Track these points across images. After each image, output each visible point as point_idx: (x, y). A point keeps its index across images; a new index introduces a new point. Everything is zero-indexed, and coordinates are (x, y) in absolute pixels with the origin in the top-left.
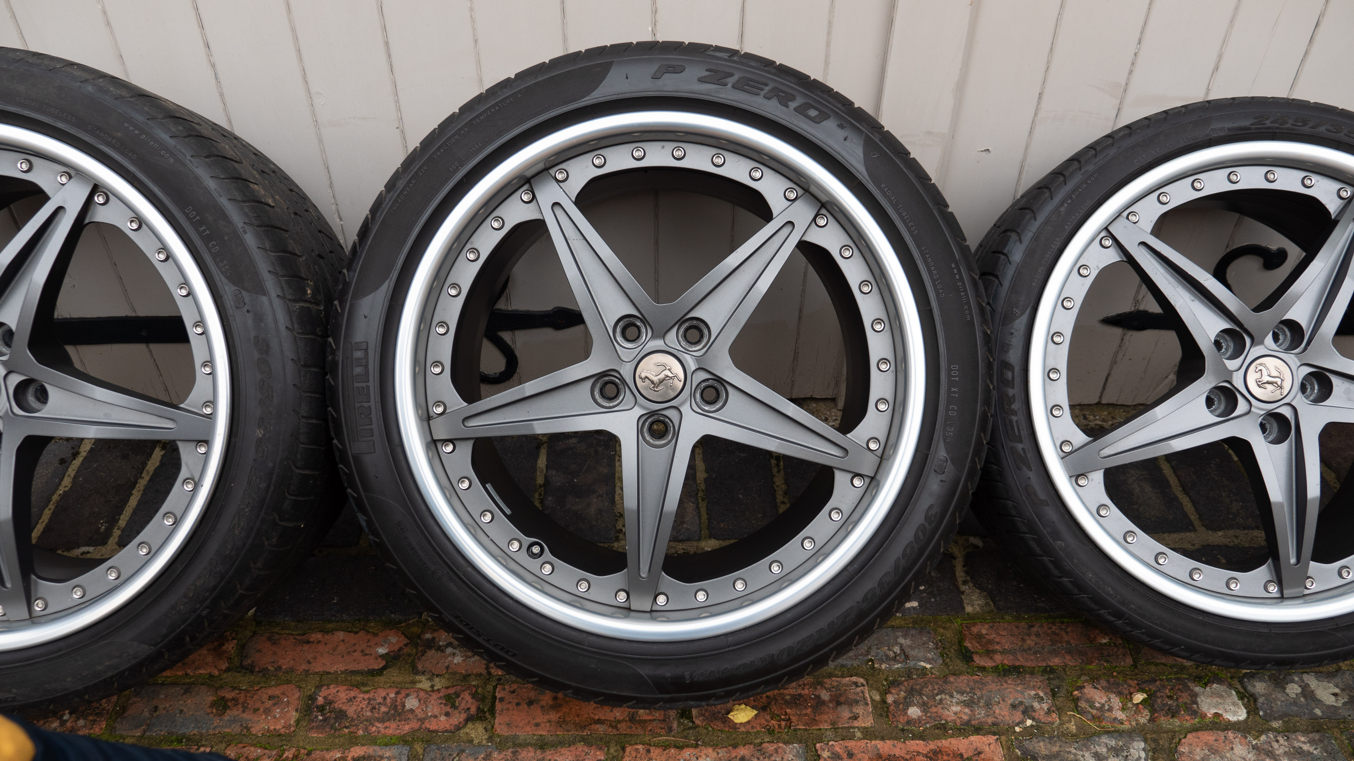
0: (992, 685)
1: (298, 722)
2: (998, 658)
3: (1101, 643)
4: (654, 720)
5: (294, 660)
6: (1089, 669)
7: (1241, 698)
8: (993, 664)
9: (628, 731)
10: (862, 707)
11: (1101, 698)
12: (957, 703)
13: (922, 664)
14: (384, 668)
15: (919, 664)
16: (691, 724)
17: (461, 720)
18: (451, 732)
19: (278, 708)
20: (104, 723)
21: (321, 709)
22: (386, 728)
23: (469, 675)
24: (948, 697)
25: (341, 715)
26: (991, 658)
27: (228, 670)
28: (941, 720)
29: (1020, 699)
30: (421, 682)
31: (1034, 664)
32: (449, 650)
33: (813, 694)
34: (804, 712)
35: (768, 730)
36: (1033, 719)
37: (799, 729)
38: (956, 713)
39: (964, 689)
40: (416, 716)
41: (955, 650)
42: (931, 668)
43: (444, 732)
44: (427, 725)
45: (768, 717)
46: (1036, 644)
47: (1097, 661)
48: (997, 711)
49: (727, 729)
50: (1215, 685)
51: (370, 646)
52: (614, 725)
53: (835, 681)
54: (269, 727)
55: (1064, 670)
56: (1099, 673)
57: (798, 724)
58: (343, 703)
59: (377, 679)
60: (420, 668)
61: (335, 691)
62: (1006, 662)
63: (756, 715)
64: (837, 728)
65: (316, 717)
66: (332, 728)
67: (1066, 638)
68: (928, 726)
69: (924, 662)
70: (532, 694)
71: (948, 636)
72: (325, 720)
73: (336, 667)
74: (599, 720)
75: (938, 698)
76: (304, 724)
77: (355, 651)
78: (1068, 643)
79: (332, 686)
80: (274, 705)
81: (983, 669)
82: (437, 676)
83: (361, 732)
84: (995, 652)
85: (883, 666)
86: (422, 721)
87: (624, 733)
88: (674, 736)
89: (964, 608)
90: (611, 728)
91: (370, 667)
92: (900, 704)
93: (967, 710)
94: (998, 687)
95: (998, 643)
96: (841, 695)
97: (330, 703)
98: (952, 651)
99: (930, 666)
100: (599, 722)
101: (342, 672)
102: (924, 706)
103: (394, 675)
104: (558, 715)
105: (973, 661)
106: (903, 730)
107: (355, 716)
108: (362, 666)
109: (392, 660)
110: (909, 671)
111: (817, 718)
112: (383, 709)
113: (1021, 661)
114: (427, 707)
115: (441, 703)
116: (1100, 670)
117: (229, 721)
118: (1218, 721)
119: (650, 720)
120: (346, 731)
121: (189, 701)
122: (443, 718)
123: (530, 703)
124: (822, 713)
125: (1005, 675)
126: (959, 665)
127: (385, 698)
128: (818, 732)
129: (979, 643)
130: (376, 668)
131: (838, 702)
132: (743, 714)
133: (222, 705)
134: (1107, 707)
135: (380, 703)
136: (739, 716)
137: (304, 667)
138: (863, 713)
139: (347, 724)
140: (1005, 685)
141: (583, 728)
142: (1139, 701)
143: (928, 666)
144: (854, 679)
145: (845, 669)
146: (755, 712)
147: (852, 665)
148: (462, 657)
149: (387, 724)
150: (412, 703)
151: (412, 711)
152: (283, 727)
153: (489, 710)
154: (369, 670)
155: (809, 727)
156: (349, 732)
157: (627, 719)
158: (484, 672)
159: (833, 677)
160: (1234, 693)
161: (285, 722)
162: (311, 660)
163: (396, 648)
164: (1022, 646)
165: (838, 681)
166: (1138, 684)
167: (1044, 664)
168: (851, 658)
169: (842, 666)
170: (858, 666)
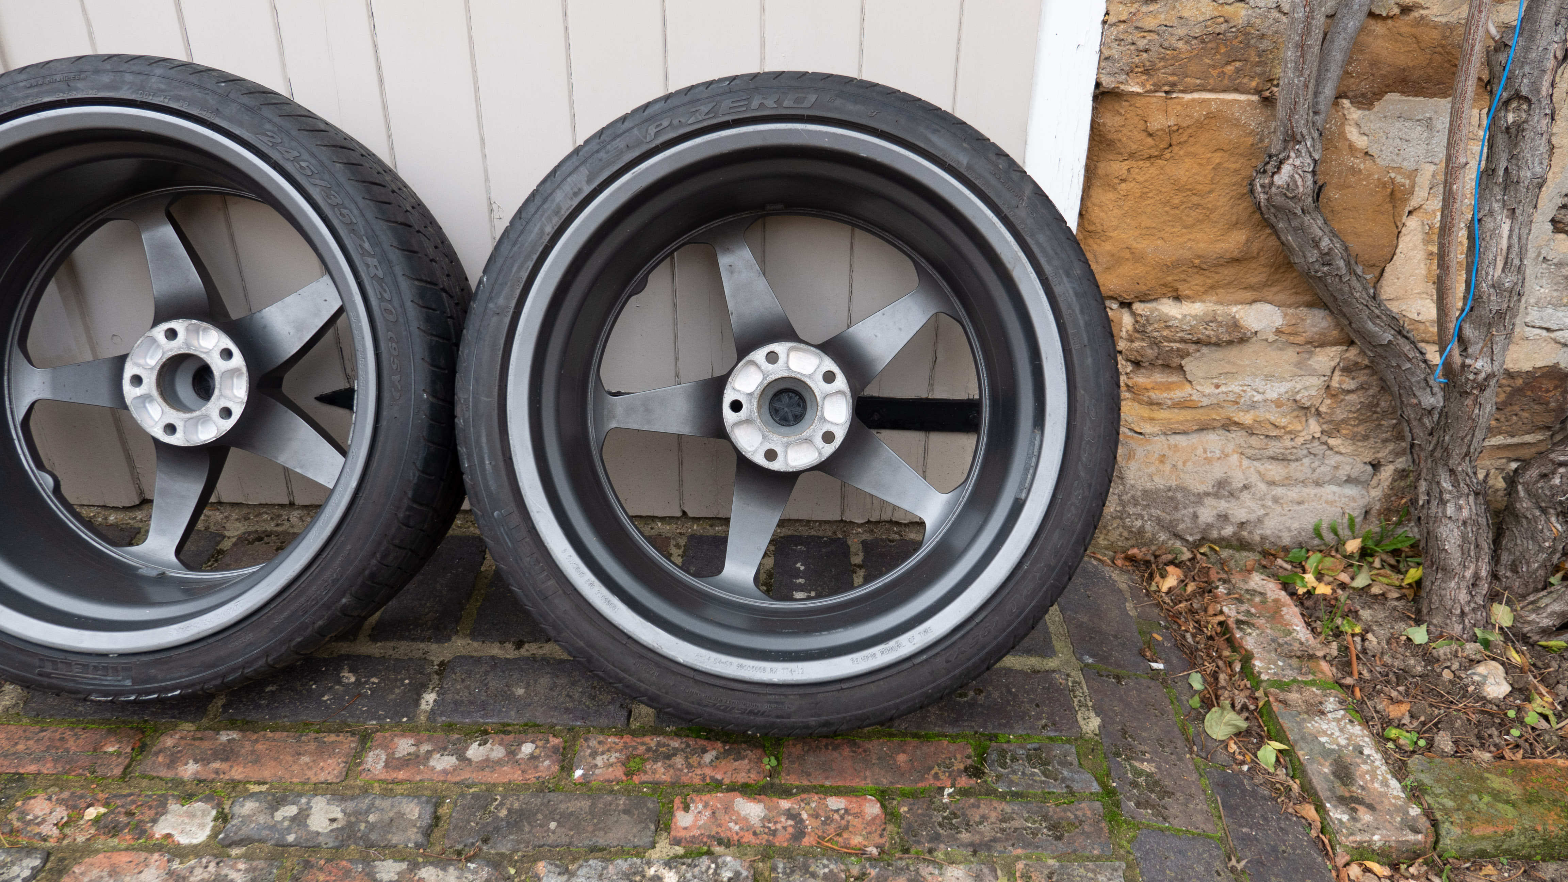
3: (105, 752)
7: (216, 819)
11: (43, 810)
47: (80, 770)
118: (164, 842)
134: (39, 820)
142: (91, 817)
160: (214, 812)
166: (108, 798)
167: (13, 771)
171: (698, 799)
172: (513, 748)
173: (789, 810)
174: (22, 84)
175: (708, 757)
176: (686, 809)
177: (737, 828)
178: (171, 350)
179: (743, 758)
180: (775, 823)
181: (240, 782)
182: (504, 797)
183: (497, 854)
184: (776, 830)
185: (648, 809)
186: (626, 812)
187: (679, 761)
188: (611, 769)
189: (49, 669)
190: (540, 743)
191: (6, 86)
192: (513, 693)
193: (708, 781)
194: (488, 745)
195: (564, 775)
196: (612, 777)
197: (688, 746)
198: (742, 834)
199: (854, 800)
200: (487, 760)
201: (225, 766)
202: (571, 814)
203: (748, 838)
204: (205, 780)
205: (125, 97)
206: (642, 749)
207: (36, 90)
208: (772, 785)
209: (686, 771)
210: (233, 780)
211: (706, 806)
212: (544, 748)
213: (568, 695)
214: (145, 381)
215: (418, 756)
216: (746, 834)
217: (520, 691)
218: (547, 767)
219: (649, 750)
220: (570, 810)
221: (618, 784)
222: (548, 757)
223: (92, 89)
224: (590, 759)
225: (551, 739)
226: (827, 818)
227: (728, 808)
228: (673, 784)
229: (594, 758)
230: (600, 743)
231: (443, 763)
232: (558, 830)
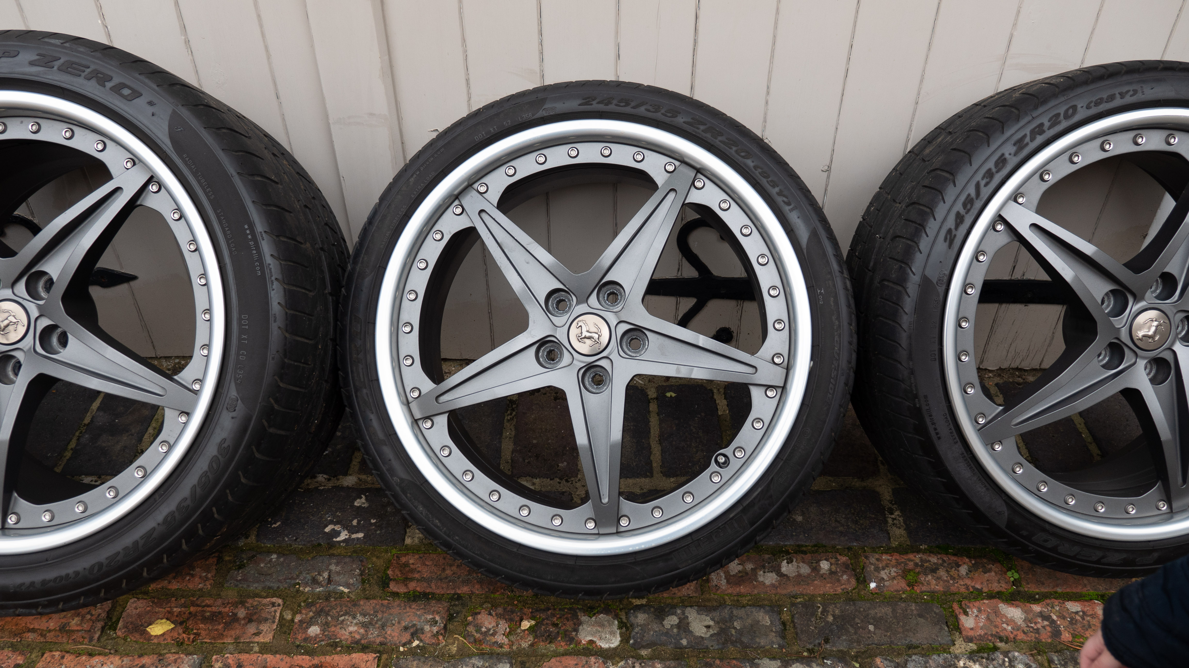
0: (396, 609)
2: (412, 585)
4: (81, 631)
6: (493, 598)
7: (620, 628)
8: (406, 590)
9: (54, 640)
10: (268, 624)
11: (490, 623)
12: (356, 624)
13: (341, 588)
15: (338, 588)
16: (111, 636)
24: (350, 618)
26: (406, 585)
28: (336, 639)
29: (415, 622)
31: (444, 592)
33: (232, 612)
34: (216, 627)
35: (178, 642)
36: (421, 641)
37: (206, 643)
38: (351, 633)
39: (368, 611)
41: (378, 577)
42: (349, 592)
45: (181, 631)
46: (454, 573)
47: (502, 591)
48: (389, 633)
49: (142, 640)
50: (602, 615)
52: (44, 634)
53: (255, 601)
55: (470, 598)
56: (502, 601)
57: (205, 638)
62: (418, 589)
63: (172, 629)
64: (239, 643)
68: (323, 643)
69: (343, 586)
71: (378, 564)
74: (33, 629)
75: (341, 619)
81: (395, 595)
84: (412, 580)
85: (306, 590)
87: (50, 641)
88: (94, 646)
89: (404, 540)
90: (40, 636)
92: (305, 623)
93: (362, 631)
94: (400, 611)
95: (419, 572)
96: (256, 613)
98: (375, 577)
99: (348, 590)
102: (325, 626)
105: (388, 587)
106: (298, 646)
110: (329, 594)
111: (224, 633)
113: (434, 588)
116: (504, 598)
118: (591, 647)
119: (77, 631)
124: (232, 629)
125: (414, 601)
126: (376, 590)
128: (222, 646)
129: (401, 571)
131: (250, 619)
132: (159, 627)
134: (491, 632)
136: (156, 629)
138: (267, 630)
140: (408, 609)
141: (16, 635)
142: (526, 628)
143: (346, 590)
144: (274, 600)
145: (271, 591)
146: (173, 626)
147: (278, 587)
155: (214, 640)
157: (58, 629)
159: (257, 597)
160: (616, 622)
164: (440, 575)
165: (259, 601)
166: (532, 612)
167: (453, 592)
168: (279, 581)
169: (269, 588)
170: (285, 589)
171: (971, 605)
172: (814, 565)
173: (1041, 612)
175: (963, 570)
176: (966, 614)
177: (1010, 628)
179: (990, 571)
180: (1036, 623)
182: (825, 606)
183: (839, 651)
184: (1038, 629)
185: (935, 613)
186: (921, 616)
187: (942, 573)
188: (895, 582)
190: (833, 561)
192: (794, 520)
193: (971, 590)
194: (794, 563)
195: (861, 586)
196: (899, 588)
197: (944, 561)
198: (1015, 633)
199: (1087, 604)
200: (799, 575)
202: (881, 618)
203: (1021, 636)
206: (911, 565)
208: (1019, 592)
209: (951, 582)
211: (980, 611)
212: (837, 564)
213: (836, 521)
215: (747, 574)
216: (1018, 633)
217: (799, 518)
218: (847, 581)
219: (916, 565)
220: (879, 615)
221: (904, 593)
222: (844, 572)
224: (876, 574)
225: (839, 557)
226: (1072, 619)
227: (997, 612)
228: (945, 593)
229: (879, 573)
230: (878, 560)
231: (769, 578)
232: (877, 631)
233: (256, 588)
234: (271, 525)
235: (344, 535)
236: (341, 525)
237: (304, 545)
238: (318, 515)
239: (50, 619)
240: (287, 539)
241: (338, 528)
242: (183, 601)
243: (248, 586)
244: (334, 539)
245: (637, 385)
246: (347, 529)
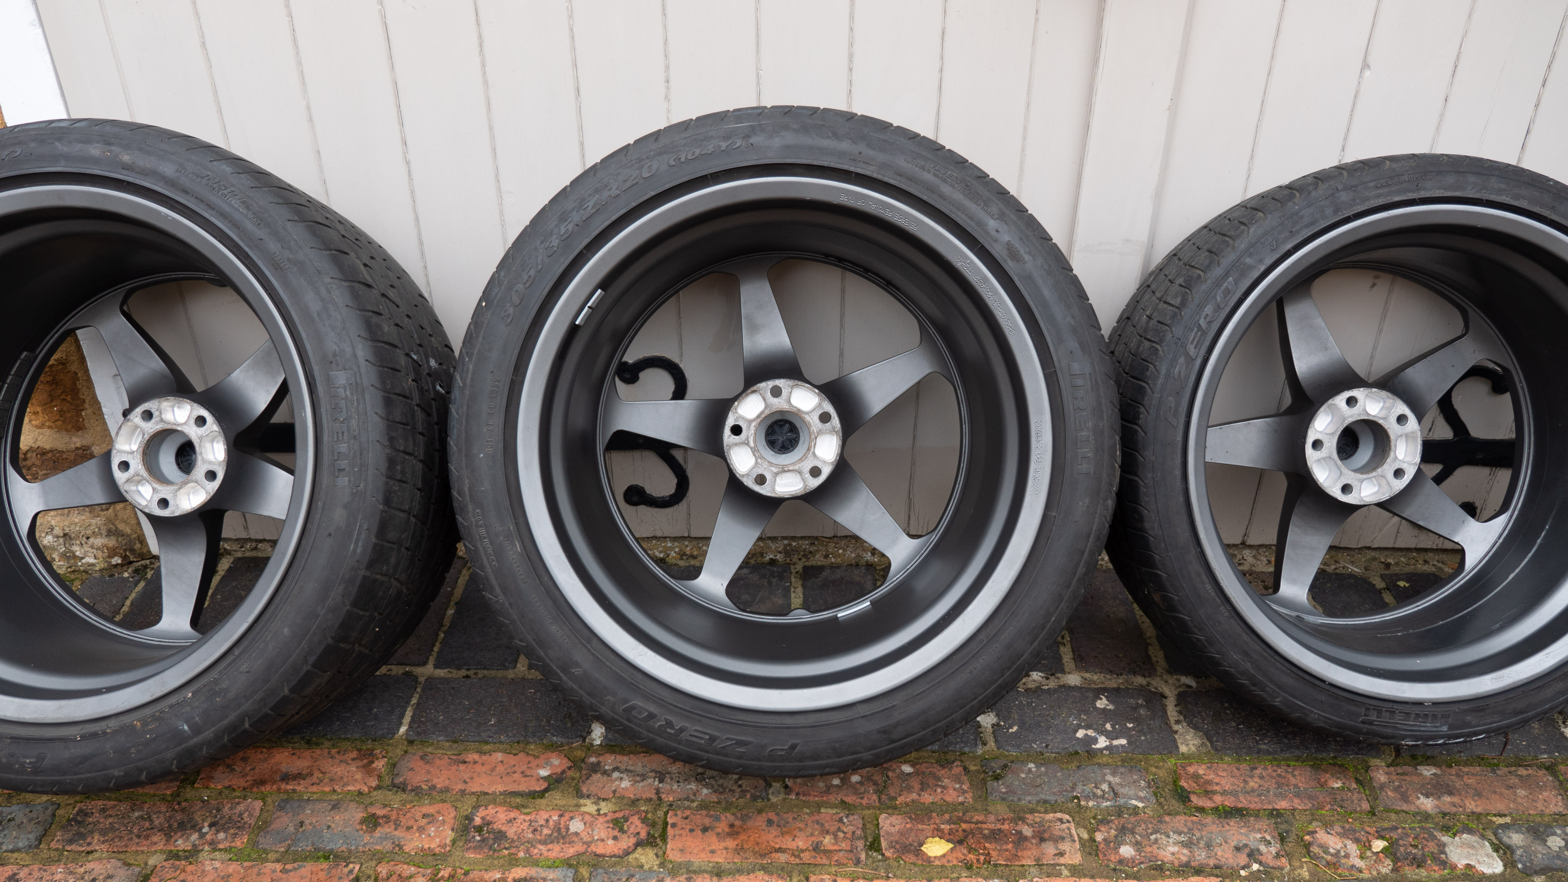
0: (1212, 826)
1: (454, 842)
2: (1218, 799)
3: (1333, 788)
4: (840, 850)
5: (449, 779)
6: (1321, 815)
7: (1495, 850)
8: (1213, 805)
9: (812, 861)
10: (1068, 843)
11: (1336, 843)
12: (1174, 844)
13: (1134, 802)
14: (546, 790)
15: (1130, 802)
16: (880, 857)
17: (630, 844)
18: (619, 857)
19: (433, 826)
20: (246, 836)
21: (479, 829)
22: (549, 850)
23: (638, 800)
24: (1163, 837)
25: (500, 836)
26: (1210, 799)
27: (378, 788)
28: (1157, 861)
29: (1245, 842)
30: (585, 805)
31: (1259, 806)
32: (616, 775)
33: (1014, 829)
34: (1005, 847)
35: (966, 864)
36: (1260, 863)
37: (1000, 865)
38: (1173, 854)
39: (1181, 829)
40: (581, 839)
41: (1169, 790)
42: (1143, 807)
43: (611, 857)
44: (593, 848)
45: (965, 851)
46: (1260, 786)
47: (1329, 806)
48: (1219, 853)
49: (920, 862)
50: (1465, 835)
51: (531, 768)
52: (797, 853)
53: (1037, 817)
54: (422, 847)
55: (1293, 814)
56: (1332, 819)
57: (998, 860)
58: (503, 824)
59: (538, 801)
60: (585, 791)
61: (493, 811)
62: (1227, 803)
63: (952, 849)
64: (1042, 865)
65: (474, 837)
66: (490, 848)
67: (1293, 781)
68: (1143, 866)
69: (1136, 800)
70: (707, 821)
71: (1162, 775)
72: (483, 840)
73: (494, 787)
74: (779, 848)
75: (1153, 837)
76: (461, 844)
77: (514, 772)
78: (1296, 786)
79: (490, 807)
80: (429, 823)
81: (1201, 810)
82: (604, 800)
83: (521, 854)
84: (1214, 792)
85: (1091, 804)
86: (588, 844)
87: (808, 862)
88: (861, 868)
89: (1177, 748)
90: (793, 858)
91: (532, 789)
92: (1111, 842)
93: (1185, 851)
94: (1219, 829)
95: (1217, 784)
96: (1044, 831)
97: (489, 824)
98: (1166, 790)
99: (1143, 805)
100: (780, 850)
101: (501, 794)
102: (1137, 845)
103: (557, 798)
104: (736, 843)
105: (1190, 801)
106: (1115, 870)
107: (516, 838)
108: (523, 787)
109: (555, 782)
110: (1120, 810)
111: (1020, 854)
112: (546, 831)
113: (1243, 802)
114: (593, 830)
115: (608, 827)
116: (1333, 816)
117: (380, 838)
118: (1469, 872)
119: (836, 851)
120: (506, 852)
121: (337, 817)
122: (610, 842)
123: (705, 830)
124: (1024, 849)
125: (1226, 817)
126: (1175, 804)
127: (547, 821)
128: (1021, 869)
129: (1196, 783)
130: (538, 789)
131: (1041, 837)
132: (937, 847)
133: (372, 822)
134: (1343, 854)
135: (542, 826)
136: (933, 848)
137: (460, 786)
138: (1070, 850)
139: (507, 846)
140: (1227, 827)
141: (763, 856)
142: (1379, 850)
143: (1140, 805)
144: (1059, 815)
145: (1048, 805)
146: (951, 846)
147: (1056, 801)
148: (630, 781)
149: (550, 846)
150: (576, 826)
151: (577, 834)
152: (439, 846)
153: (660, 836)
154: (530, 792)
155: (1010, 862)
156: (509, 853)
157: (811, 848)
158: (654, 797)
159: (1035, 812)
160: (1487, 843)
161: (441, 841)
162: (468, 780)
163: (559, 770)
164: (1244, 787)
165: (1040, 817)
166: (1377, 832)
167: (1270, 807)
168: (1054, 794)
169: (1045, 802)
170: (1063, 803)
174: (1371, 184)
178: (1352, 416)
181: (1481, 814)
189: (1373, 716)
191: (1356, 186)
201: (1456, 799)
204: (1449, 813)
205: (1470, 196)
207: (1386, 190)
210: (1473, 813)
214: (1326, 445)
223: (1439, 189)
233: (1030, 802)
234: (1008, 729)
235: (1102, 742)
236: (1093, 729)
237: (1058, 753)
238: (1059, 718)
239: (795, 837)
240: (1035, 746)
241: (1090, 733)
242: (947, 816)
243: (1019, 800)
244: (1093, 746)
245: (1353, 573)
246: (1102, 734)
